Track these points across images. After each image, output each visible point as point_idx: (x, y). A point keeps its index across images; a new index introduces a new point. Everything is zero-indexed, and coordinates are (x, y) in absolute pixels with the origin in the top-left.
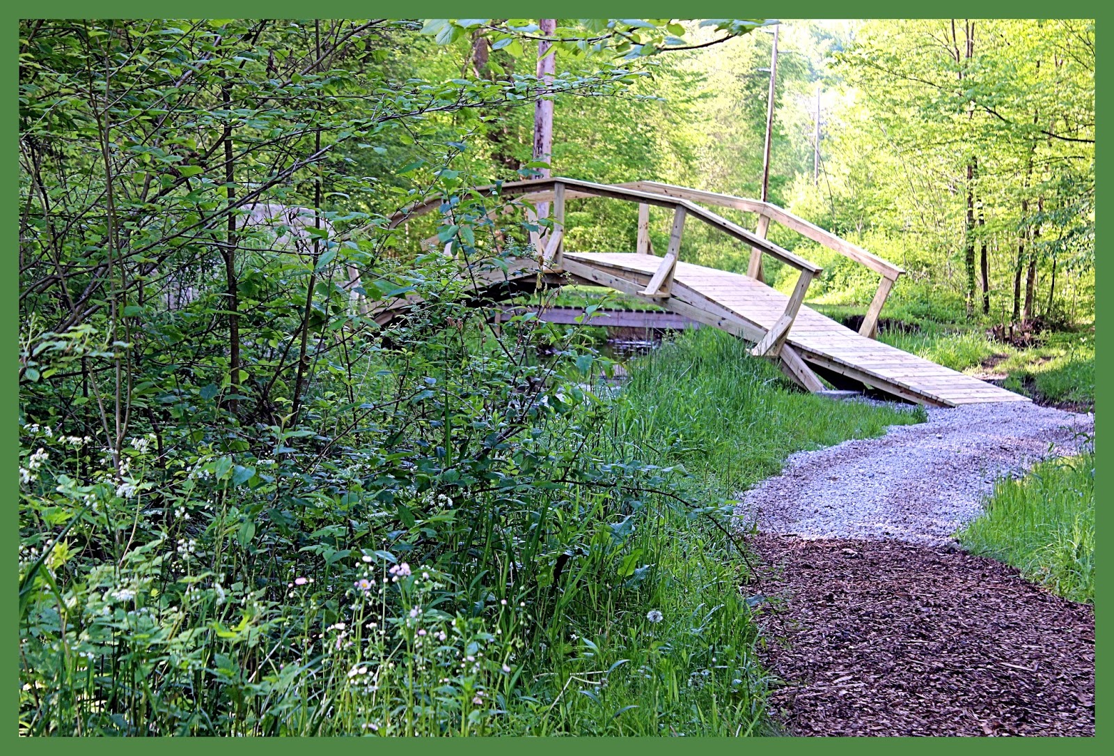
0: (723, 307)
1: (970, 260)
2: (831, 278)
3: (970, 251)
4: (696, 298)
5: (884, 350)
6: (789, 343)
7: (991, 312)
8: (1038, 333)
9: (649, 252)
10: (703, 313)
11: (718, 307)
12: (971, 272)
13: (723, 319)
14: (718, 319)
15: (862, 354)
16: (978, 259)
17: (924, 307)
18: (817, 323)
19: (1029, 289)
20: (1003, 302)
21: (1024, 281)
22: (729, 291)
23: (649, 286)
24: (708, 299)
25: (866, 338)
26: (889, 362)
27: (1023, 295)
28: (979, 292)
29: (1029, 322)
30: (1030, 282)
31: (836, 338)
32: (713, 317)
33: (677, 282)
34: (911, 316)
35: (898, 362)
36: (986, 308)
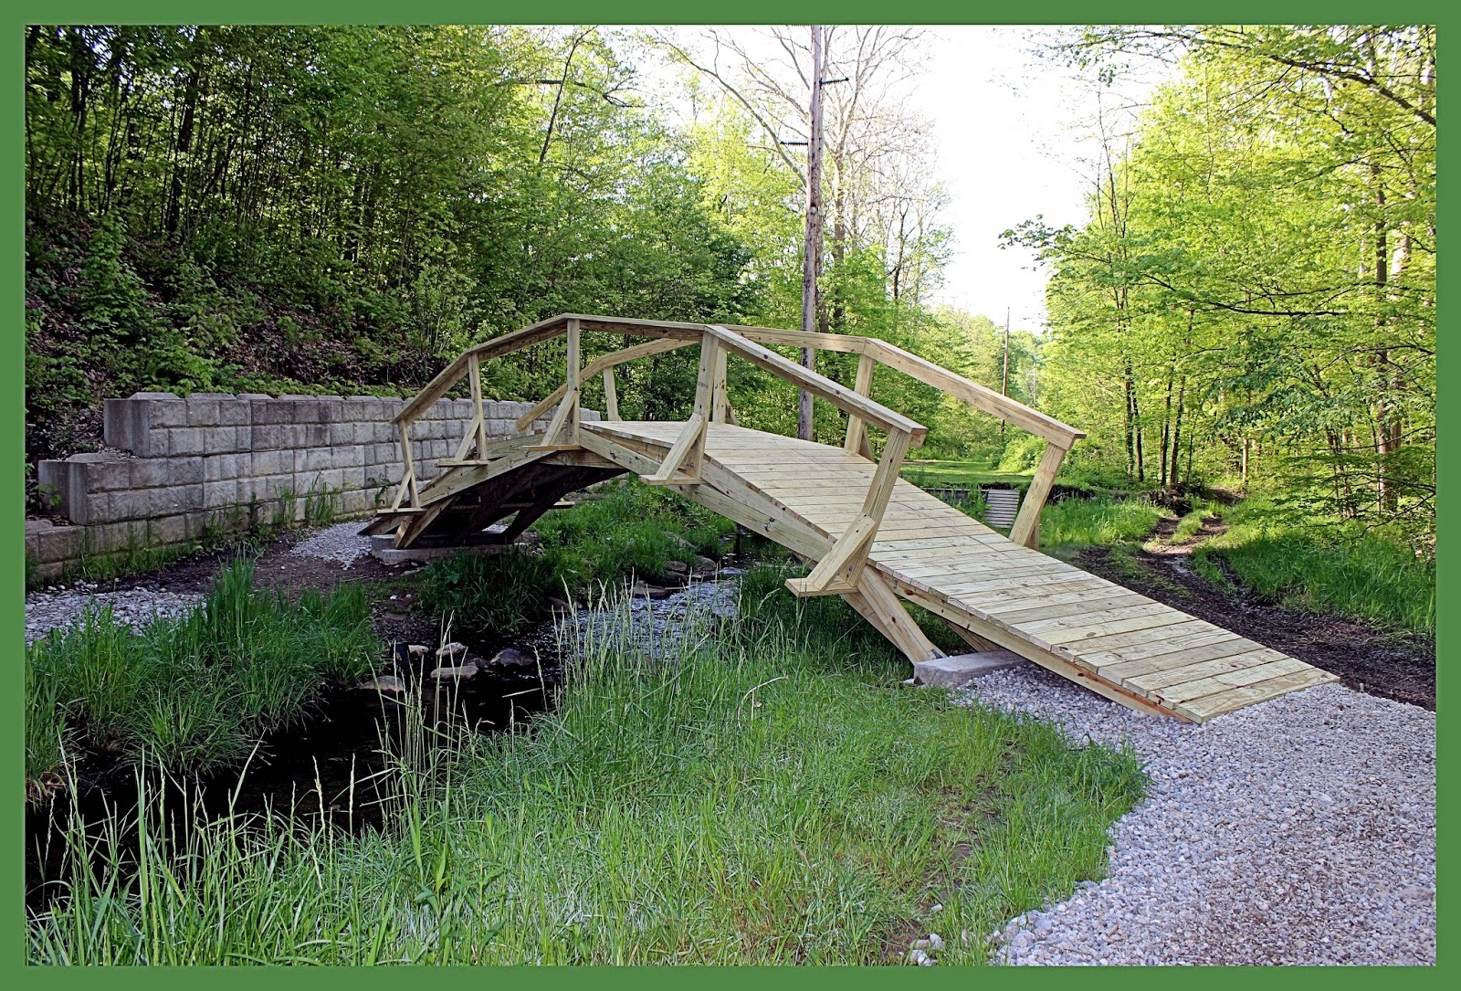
0: (771, 499)
1: (1130, 443)
2: (1033, 458)
3: (1130, 437)
4: (735, 484)
5: (1050, 572)
6: (872, 566)
7: (1145, 480)
8: (1183, 496)
9: (728, 419)
10: (743, 507)
11: (764, 500)
12: (1131, 452)
13: (772, 520)
14: (766, 519)
15: (1007, 584)
16: (1135, 442)
17: (1096, 478)
18: (940, 523)
19: (1174, 463)
20: (1154, 472)
21: (1169, 458)
22: (796, 472)
23: (662, 467)
24: (751, 486)
25: (1020, 547)
26: (1056, 599)
27: (1169, 468)
28: (1136, 467)
29: (1173, 487)
30: (1174, 458)
31: (965, 551)
32: (757, 515)
33: (708, 458)
34: (1087, 485)
35: (1074, 598)
36: (1142, 477)
